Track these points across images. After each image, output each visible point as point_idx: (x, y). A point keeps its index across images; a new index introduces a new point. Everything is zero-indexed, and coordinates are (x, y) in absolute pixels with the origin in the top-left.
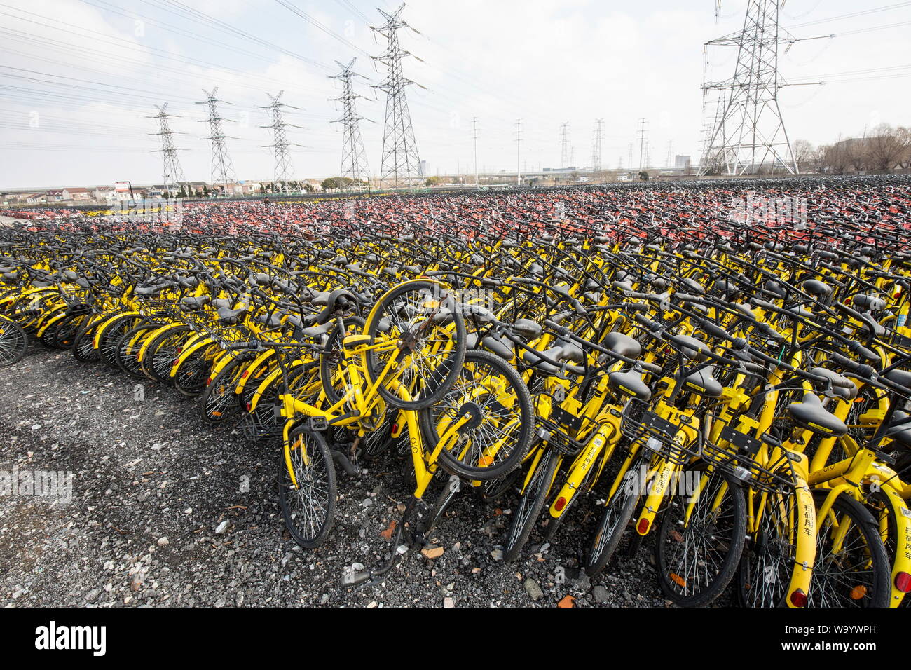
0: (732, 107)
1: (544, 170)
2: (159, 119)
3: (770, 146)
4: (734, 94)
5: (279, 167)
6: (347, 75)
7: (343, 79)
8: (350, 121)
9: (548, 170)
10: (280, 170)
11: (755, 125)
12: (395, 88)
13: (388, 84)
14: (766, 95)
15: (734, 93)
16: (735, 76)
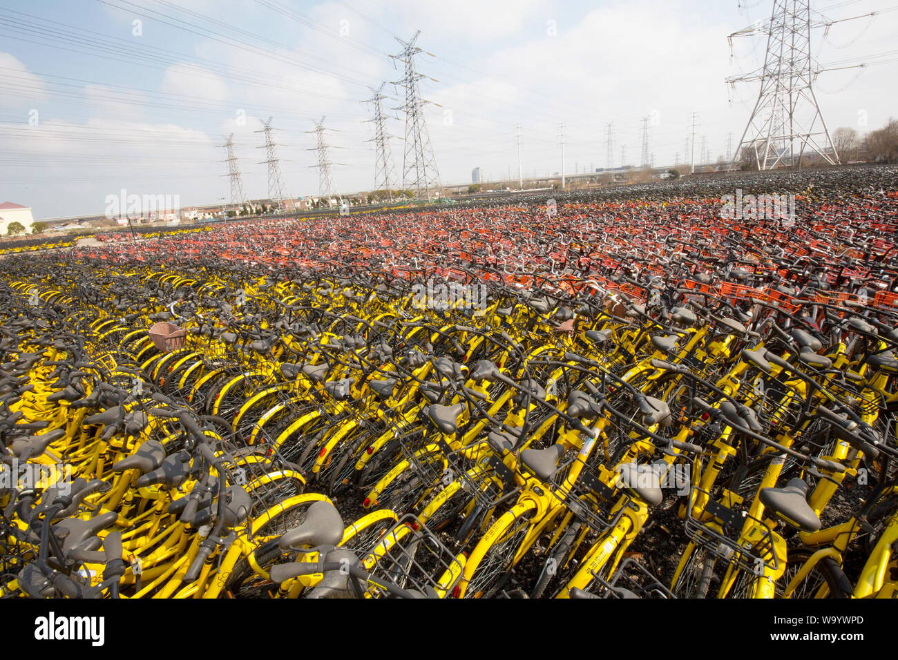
0: (763, 98)
1: (597, 170)
2: (226, 148)
3: (808, 136)
4: (764, 85)
5: (324, 184)
6: (378, 98)
7: (374, 101)
8: (381, 139)
9: (601, 170)
10: (324, 187)
11: (791, 115)
12: (413, 109)
13: (407, 105)
14: (801, 83)
15: (765, 83)
16: (765, 67)
